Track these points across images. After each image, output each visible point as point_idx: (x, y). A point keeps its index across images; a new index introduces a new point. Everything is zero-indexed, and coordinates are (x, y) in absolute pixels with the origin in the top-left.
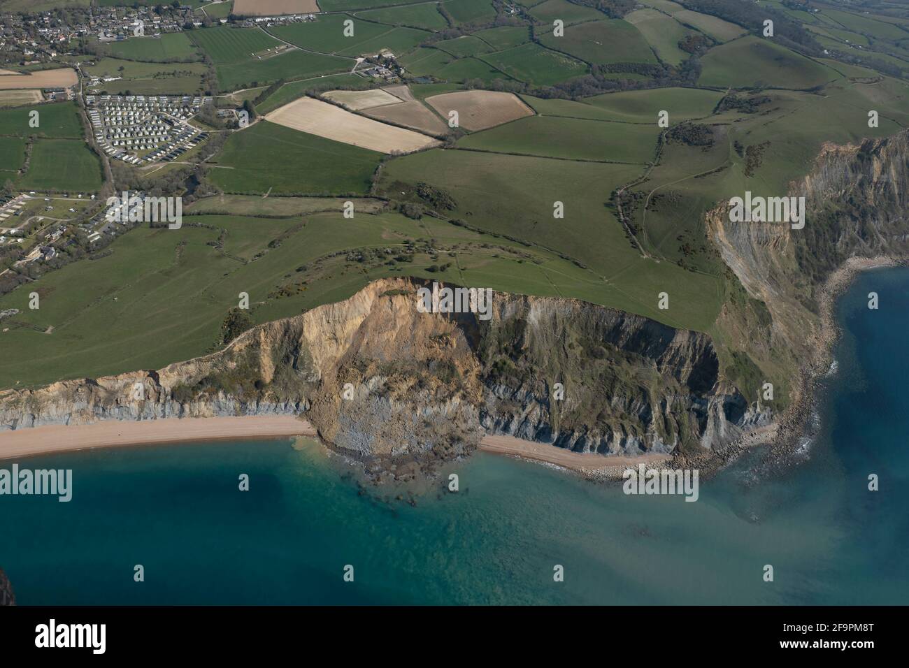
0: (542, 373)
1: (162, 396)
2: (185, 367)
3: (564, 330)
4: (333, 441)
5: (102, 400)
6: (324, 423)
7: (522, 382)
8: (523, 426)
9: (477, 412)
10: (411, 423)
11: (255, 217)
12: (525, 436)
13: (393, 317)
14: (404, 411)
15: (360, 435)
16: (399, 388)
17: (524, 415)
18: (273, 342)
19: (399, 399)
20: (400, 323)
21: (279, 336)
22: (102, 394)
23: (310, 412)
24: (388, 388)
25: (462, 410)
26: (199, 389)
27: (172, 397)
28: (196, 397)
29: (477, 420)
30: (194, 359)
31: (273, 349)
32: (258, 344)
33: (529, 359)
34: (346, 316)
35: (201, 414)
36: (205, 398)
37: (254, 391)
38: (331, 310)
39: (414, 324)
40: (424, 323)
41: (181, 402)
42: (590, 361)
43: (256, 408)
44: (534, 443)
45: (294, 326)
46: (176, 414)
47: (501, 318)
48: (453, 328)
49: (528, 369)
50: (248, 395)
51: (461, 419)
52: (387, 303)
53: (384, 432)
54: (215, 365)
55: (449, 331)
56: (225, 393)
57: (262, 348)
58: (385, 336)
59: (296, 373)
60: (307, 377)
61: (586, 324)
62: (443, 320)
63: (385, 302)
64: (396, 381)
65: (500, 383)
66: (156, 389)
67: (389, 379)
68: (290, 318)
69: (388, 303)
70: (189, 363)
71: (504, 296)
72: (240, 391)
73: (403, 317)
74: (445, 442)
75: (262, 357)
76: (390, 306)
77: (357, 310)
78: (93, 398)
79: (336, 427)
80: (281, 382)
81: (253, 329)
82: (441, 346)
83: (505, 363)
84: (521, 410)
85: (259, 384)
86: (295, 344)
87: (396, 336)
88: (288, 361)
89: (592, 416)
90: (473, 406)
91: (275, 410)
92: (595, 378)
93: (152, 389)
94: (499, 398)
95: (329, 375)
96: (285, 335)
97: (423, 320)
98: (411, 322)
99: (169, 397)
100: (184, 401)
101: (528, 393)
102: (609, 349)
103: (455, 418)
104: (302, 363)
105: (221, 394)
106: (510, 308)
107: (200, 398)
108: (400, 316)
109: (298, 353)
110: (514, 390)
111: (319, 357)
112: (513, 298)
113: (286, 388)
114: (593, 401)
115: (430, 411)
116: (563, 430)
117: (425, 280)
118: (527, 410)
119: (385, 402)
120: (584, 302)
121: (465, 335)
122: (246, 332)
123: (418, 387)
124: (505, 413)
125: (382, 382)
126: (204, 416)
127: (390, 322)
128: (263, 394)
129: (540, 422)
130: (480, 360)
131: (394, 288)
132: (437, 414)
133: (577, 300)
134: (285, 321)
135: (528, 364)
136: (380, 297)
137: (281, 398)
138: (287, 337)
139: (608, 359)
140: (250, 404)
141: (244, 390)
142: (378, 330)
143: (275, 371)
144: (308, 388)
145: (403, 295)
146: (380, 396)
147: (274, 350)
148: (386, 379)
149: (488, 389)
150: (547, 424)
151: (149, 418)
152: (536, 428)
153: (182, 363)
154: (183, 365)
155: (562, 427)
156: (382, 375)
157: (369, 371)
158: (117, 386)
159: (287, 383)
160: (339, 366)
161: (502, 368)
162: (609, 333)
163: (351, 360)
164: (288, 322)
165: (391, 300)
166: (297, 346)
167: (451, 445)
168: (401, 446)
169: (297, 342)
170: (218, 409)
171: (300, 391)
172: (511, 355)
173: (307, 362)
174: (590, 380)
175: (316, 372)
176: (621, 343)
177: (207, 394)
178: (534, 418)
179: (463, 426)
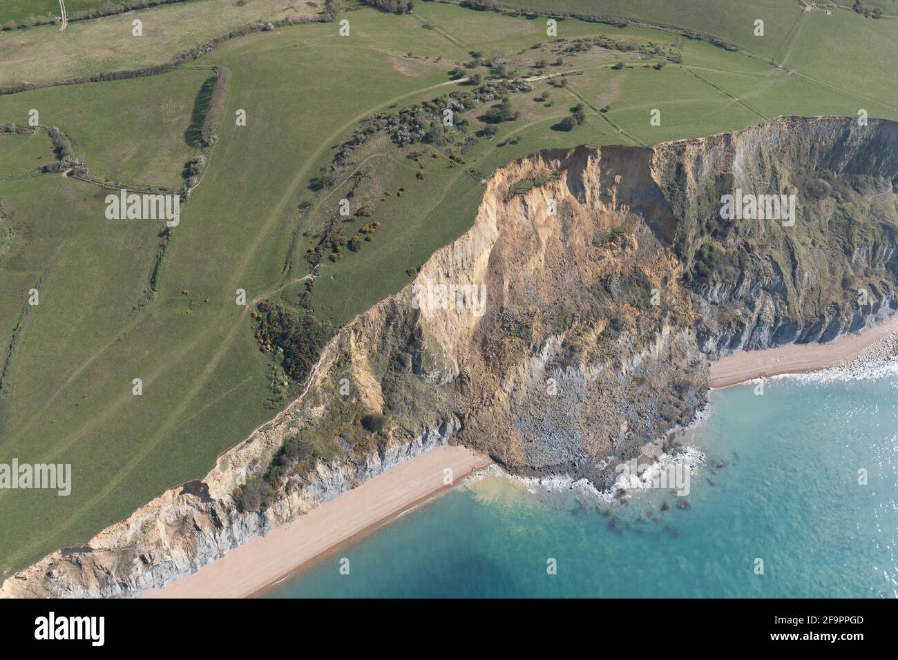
0: (762, 247)
1: (222, 515)
2: (243, 452)
3: (774, 168)
4: (524, 463)
5: (113, 573)
6: (496, 440)
7: (742, 270)
8: (756, 333)
9: (693, 337)
10: (619, 389)
11: (94, 80)
12: (759, 346)
13: (531, 229)
14: (603, 373)
15: (557, 438)
16: (586, 343)
17: (754, 317)
18: (369, 345)
19: (591, 360)
20: (544, 234)
21: (378, 330)
22: (107, 562)
23: (465, 432)
24: (572, 349)
25: (675, 341)
26: (281, 474)
27: (241, 509)
28: (281, 490)
29: (696, 347)
30: (256, 431)
31: (371, 355)
32: (347, 357)
33: (741, 231)
34: (473, 256)
35: (295, 511)
36: (296, 485)
37: (368, 437)
38: (450, 255)
39: (565, 229)
40: (579, 223)
41: (258, 509)
42: (813, 206)
43: (380, 463)
44: (771, 350)
45: (403, 305)
46: (255, 531)
47: (697, 181)
48: (624, 217)
49: (741, 247)
50: (361, 447)
51: (679, 356)
52: (518, 208)
53: (588, 418)
54: (292, 424)
55: (618, 224)
56: (327, 462)
57: (353, 360)
58: (531, 266)
59: (421, 379)
60: (440, 378)
61: (799, 152)
62: (605, 209)
63: (515, 208)
64: (579, 334)
65: (714, 281)
66: (203, 508)
67: (567, 335)
68: (394, 293)
69: (520, 208)
70: (250, 441)
71: (699, 144)
72: (344, 448)
73: (546, 223)
74: (672, 398)
75: (357, 376)
76: (523, 211)
77: (483, 238)
78: (91, 574)
79: (516, 438)
80: (403, 403)
81: (337, 337)
82: (614, 251)
83: (711, 249)
84: (749, 312)
85: (369, 423)
86: (408, 333)
87: (546, 259)
88: (403, 364)
89: (836, 287)
90: (687, 330)
91: (408, 452)
92: (824, 229)
93: (195, 511)
94: (713, 303)
95: (471, 361)
96: (388, 324)
97: (576, 219)
98: (559, 226)
99: (234, 512)
100: (264, 506)
101: (754, 283)
102: (828, 179)
103: (670, 357)
104: (430, 360)
105: (320, 467)
106: (707, 162)
107: (287, 490)
108: (541, 223)
109: (418, 346)
110: (733, 285)
111: (447, 339)
112: (712, 143)
113: (414, 409)
114: (830, 263)
115: (638, 360)
116: (809, 319)
117: (568, 150)
118: (757, 310)
119: (573, 373)
120: (793, 118)
121: (647, 222)
122: (326, 348)
123: (612, 332)
124: (730, 324)
125: (559, 343)
126: (300, 513)
127: (530, 239)
128: (386, 437)
129: (777, 320)
130: (679, 256)
131: (519, 179)
132: (647, 361)
133: (784, 118)
134: (386, 302)
135: (739, 240)
136: (505, 202)
137: (415, 430)
138: (391, 328)
139: (832, 196)
140: (371, 460)
141: (349, 442)
142: (521, 258)
143: (383, 389)
144: (445, 394)
145: (538, 186)
146: (564, 366)
147: (373, 356)
148: (562, 337)
149: (697, 295)
150: (788, 318)
151: (211, 560)
152: (771, 329)
153: (239, 446)
154: (242, 448)
155: (805, 315)
156: (556, 332)
157: (535, 333)
158: (129, 535)
159: (413, 403)
160: (479, 339)
161: (710, 257)
162: (827, 156)
163: (498, 325)
164: (392, 302)
165: (523, 202)
166: (412, 335)
167: (680, 398)
168: (619, 429)
169: (412, 329)
170: (321, 490)
171: (437, 405)
172: (715, 234)
173: (434, 354)
174: (819, 235)
175: (451, 364)
176: (842, 165)
177: (296, 477)
178: (769, 318)
179: (684, 364)
